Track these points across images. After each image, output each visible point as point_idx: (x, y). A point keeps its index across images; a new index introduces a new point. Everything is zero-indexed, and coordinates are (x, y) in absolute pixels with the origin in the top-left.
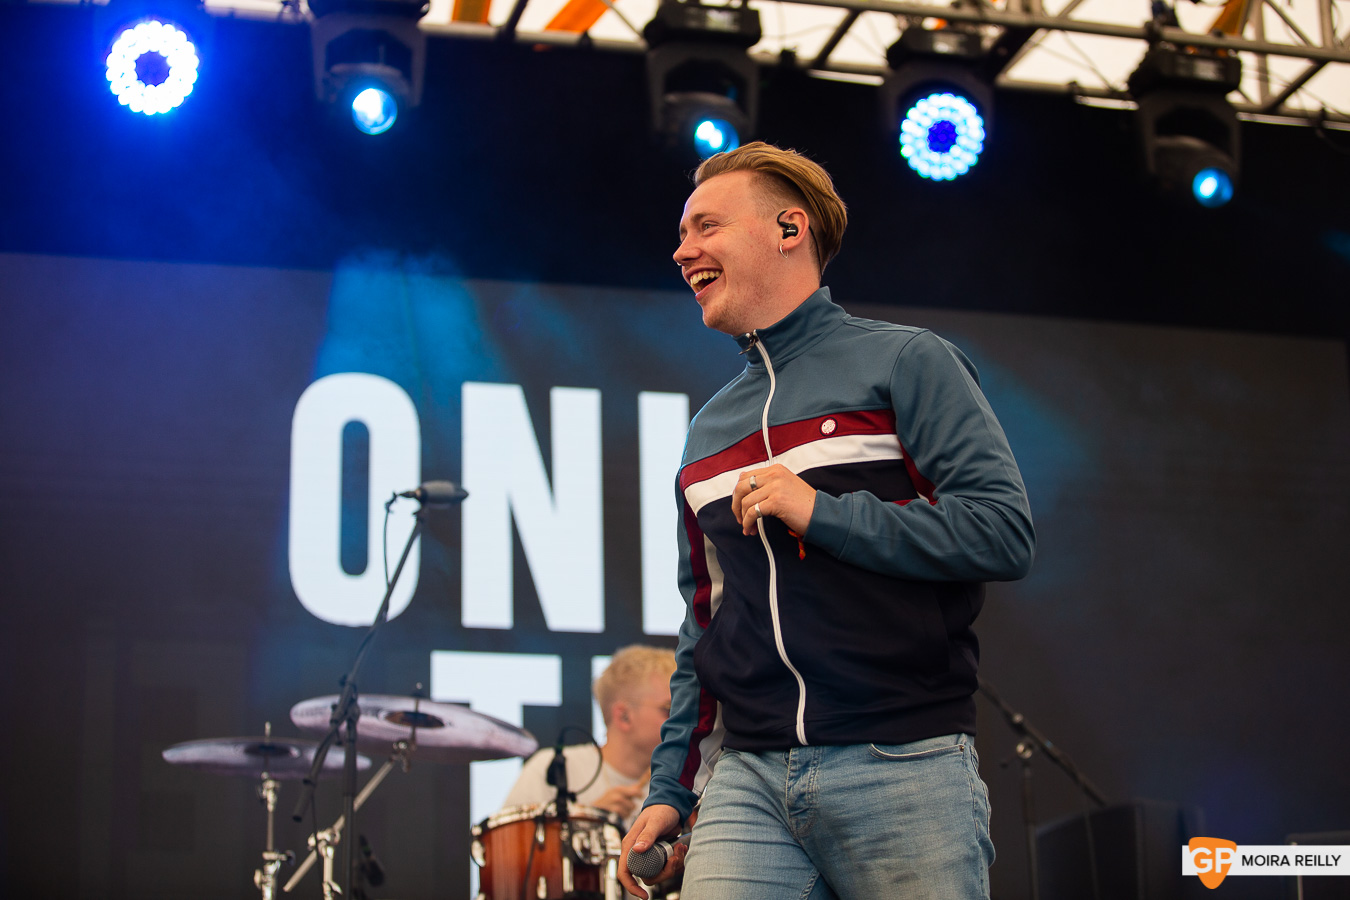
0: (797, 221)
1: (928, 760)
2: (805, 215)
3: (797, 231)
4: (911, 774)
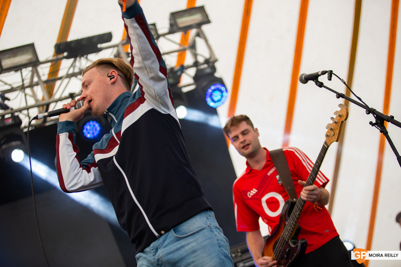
0: (113, 74)
1: (197, 234)
2: (116, 71)
3: (114, 76)
4: (192, 240)
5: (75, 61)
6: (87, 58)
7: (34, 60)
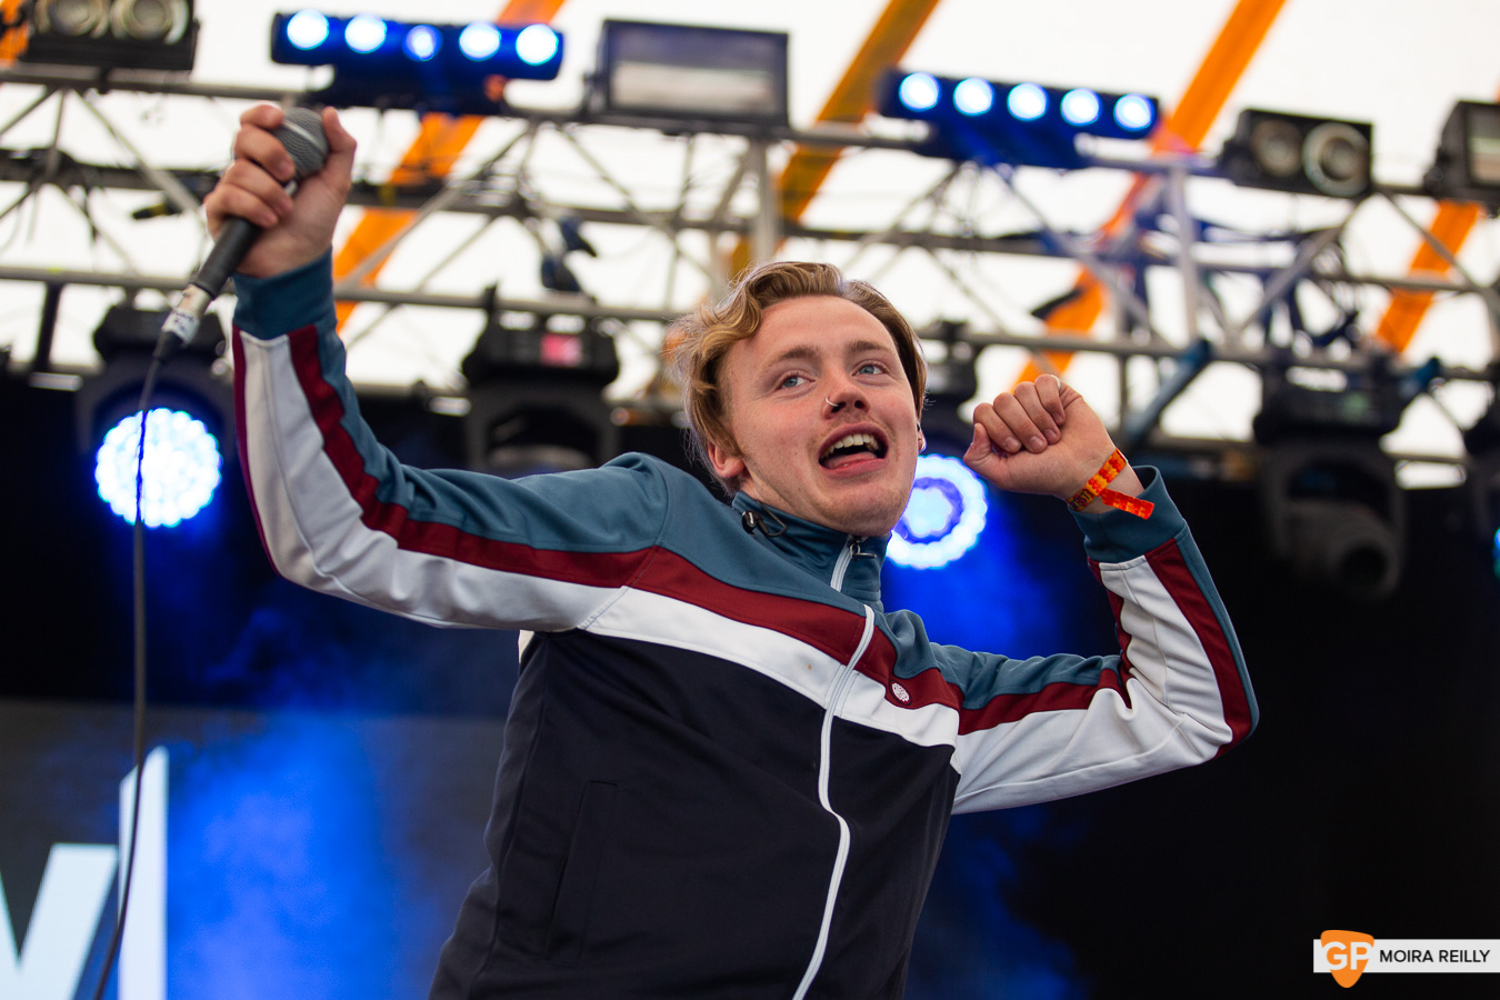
5: (949, 179)
6: (1008, 181)
7: (771, 108)
